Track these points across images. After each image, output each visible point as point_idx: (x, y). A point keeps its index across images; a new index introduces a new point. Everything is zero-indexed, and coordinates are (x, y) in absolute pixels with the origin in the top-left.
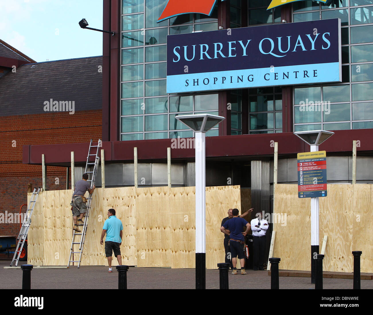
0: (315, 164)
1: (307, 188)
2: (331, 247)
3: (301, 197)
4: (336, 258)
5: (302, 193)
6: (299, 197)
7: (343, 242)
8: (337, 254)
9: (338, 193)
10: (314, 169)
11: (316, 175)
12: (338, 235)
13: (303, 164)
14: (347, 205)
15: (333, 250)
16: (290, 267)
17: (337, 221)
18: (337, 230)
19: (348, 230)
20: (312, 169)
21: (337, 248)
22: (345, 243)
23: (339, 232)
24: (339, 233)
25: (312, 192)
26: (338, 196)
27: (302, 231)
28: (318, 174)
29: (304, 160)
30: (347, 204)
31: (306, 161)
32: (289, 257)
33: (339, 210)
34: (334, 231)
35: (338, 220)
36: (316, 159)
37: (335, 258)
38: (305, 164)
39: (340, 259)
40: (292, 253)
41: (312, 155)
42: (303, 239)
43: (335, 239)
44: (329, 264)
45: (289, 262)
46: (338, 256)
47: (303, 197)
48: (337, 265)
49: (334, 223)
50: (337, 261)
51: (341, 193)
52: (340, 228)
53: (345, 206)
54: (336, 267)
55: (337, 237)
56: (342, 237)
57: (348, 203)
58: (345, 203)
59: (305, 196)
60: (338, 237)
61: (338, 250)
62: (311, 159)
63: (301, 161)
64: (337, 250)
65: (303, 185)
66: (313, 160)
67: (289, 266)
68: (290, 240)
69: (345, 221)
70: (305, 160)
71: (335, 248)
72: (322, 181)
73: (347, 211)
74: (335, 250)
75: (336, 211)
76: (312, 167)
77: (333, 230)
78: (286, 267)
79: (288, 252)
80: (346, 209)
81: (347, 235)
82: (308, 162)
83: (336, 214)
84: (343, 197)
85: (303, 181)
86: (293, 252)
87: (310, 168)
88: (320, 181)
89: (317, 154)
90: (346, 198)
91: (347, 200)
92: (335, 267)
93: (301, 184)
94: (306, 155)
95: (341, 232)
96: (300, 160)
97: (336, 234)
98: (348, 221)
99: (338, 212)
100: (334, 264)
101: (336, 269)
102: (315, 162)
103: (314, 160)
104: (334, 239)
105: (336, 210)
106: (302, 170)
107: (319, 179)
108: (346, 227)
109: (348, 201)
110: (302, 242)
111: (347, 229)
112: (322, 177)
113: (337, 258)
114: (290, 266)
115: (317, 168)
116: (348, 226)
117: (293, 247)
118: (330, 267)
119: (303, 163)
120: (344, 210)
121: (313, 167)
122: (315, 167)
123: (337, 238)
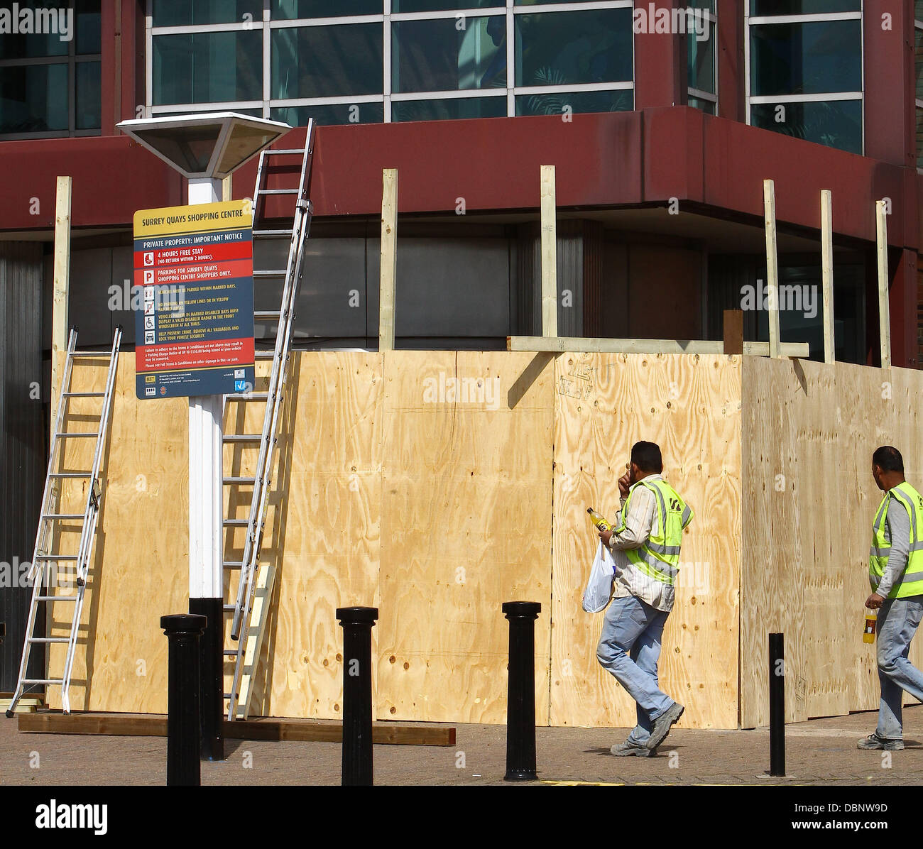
0: (206, 257)
1: (172, 359)
2: (290, 615)
3: (147, 393)
4: (311, 658)
5: (153, 379)
6: (141, 395)
7: (339, 595)
8: (317, 644)
9: (317, 387)
10: (201, 276)
11: (209, 301)
12: (320, 562)
13: (156, 258)
14: (357, 437)
15: (299, 627)
16: (121, 697)
17: (315, 507)
18: (314, 545)
19: (360, 543)
20: (192, 277)
21: (313, 616)
22: (349, 597)
23: (325, 551)
24: (322, 556)
25: (194, 375)
26: (318, 402)
27: (167, 545)
28: (218, 300)
29: (160, 239)
30: (356, 433)
31: (170, 243)
32: (115, 658)
33: (324, 459)
34: (303, 547)
35: (317, 500)
36: (210, 234)
37: (306, 660)
38: (164, 255)
39: (326, 663)
40: (126, 639)
41: (193, 218)
42: (174, 582)
43: (305, 583)
44: (283, 687)
45: (114, 678)
46: (318, 652)
47: (158, 396)
48: (314, 691)
49: (304, 513)
50: (315, 670)
51: (331, 389)
52: (329, 534)
53: (348, 443)
54: (311, 697)
55: (314, 572)
56: (333, 572)
57: (360, 433)
58: (347, 431)
59: (163, 389)
60: (321, 572)
61: (320, 626)
62: (192, 237)
63: (148, 245)
64: (314, 628)
65: (158, 343)
66: (197, 240)
67: (114, 696)
68: (119, 586)
69: (350, 504)
70: (164, 239)
71: (308, 616)
72: (237, 328)
73: (358, 462)
74: (307, 627)
75: (310, 464)
76: (192, 270)
77: (300, 543)
78: (105, 699)
79: (112, 636)
80: (350, 453)
81: (358, 565)
82: (178, 248)
83: (309, 475)
84: (339, 404)
85: (157, 330)
86: (131, 637)
87: (186, 273)
88: (225, 329)
89: (213, 216)
90: (354, 408)
91: (358, 419)
92: (307, 699)
93: (150, 342)
94: (171, 220)
95: (330, 550)
96: (147, 241)
97: (312, 561)
98: (361, 506)
99: (318, 468)
100: (303, 687)
101: (312, 706)
102: (207, 248)
103: (202, 238)
104: (301, 583)
105: (310, 460)
106: (151, 280)
107: (221, 317)
108: (353, 532)
109: (361, 420)
110: (169, 593)
111: (355, 540)
112: (236, 311)
113: (315, 659)
114: (120, 692)
115: (214, 274)
116: (361, 524)
117: (131, 616)
118: (284, 697)
119: (157, 251)
120: (343, 458)
121: (197, 269)
122: (206, 268)
123: (315, 577)
